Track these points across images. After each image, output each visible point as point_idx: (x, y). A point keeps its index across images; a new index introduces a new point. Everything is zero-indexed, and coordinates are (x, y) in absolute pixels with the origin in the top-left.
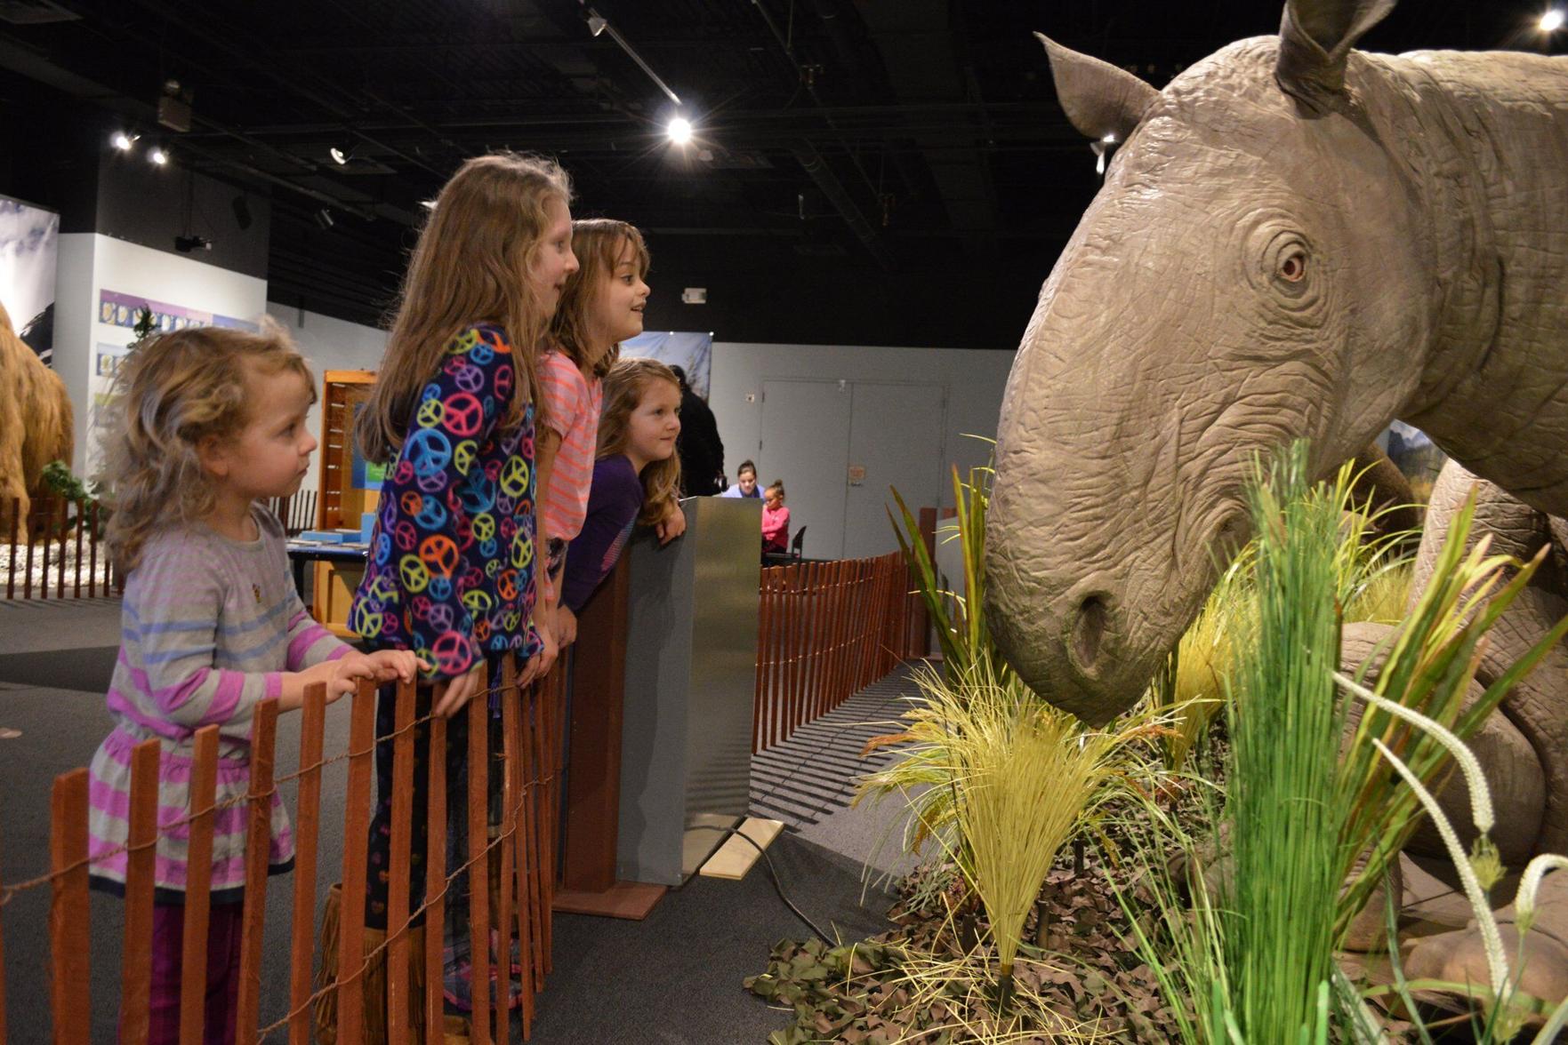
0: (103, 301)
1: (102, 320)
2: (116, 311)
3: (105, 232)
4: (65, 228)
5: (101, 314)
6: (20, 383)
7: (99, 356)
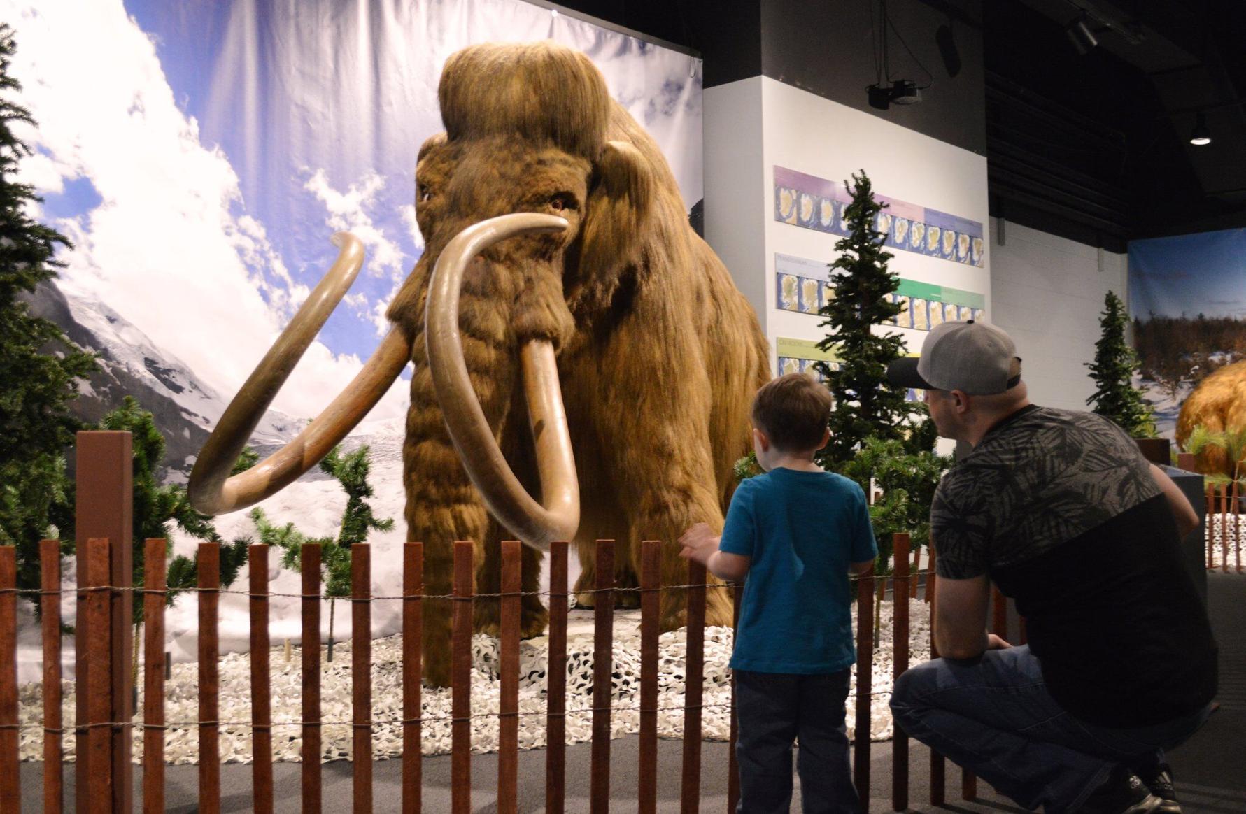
0: (778, 187)
1: (780, 218)
2: (797, 203)
3: (775, 76)
4: (711, 78)
5: (777, 207)
6: (699, 298)
7: (779, 276)
